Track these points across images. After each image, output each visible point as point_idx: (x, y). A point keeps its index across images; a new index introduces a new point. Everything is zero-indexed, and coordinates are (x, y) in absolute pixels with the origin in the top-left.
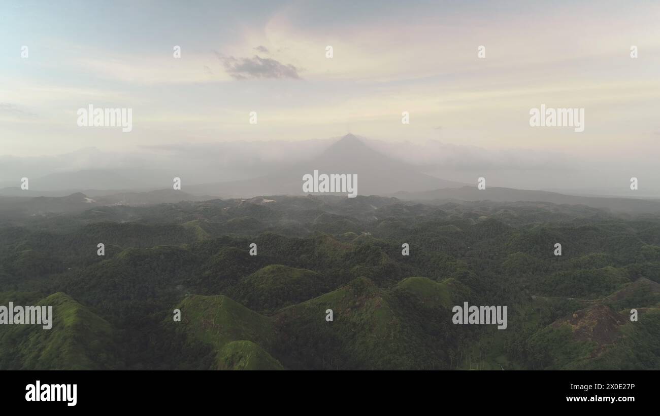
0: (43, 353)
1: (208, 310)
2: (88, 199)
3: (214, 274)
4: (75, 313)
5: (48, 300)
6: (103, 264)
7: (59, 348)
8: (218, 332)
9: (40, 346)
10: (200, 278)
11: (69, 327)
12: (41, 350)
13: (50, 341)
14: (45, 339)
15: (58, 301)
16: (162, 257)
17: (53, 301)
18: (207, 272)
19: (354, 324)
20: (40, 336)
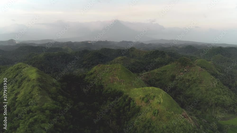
0: (19, 96)
1: (112, 72)
2: (16, 42)
3: (89, 63)
4: (36, 72)
5: (15, 67)
6: (35, 58)
7: (30, 92)
8: (123, 84)
9: (15, 92)
10: (82, 65)
11: (34, 79)
12: (16, 94)
13: (22, 89)
14: (19, 87)
15: (21, 67)
16: (60, 57)
17: (19, 67)
18: (85, 62)
19: (189, 80)
20: (14, 86)
